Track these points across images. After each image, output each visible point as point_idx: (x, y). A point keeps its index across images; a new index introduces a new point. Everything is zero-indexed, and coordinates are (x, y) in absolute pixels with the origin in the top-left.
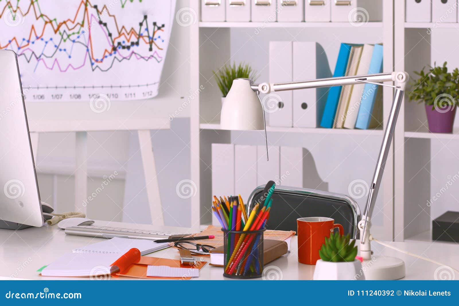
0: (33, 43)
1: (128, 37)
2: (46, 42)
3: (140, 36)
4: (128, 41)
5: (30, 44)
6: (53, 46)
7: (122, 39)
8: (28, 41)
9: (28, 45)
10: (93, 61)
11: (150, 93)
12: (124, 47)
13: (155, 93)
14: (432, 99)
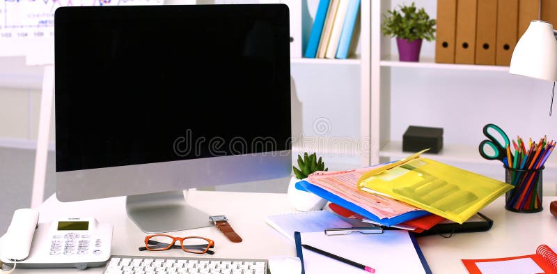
14: (405, 33)
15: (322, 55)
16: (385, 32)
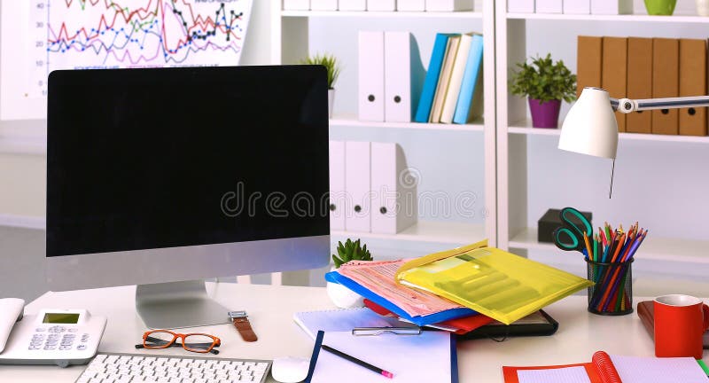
0: (103, 33)
1: (204, 26)
2: (117, 33)
3: (217, 25)
4: (204, 30)
5: (100, 35)
6: (124, 36)
7: (197, 29)
8: (98, 32)
9: (97, 35)
10: (167, 52)
12: (199, 37)
14: (537, 92)
15: (436, 119)
16: (513, 91)
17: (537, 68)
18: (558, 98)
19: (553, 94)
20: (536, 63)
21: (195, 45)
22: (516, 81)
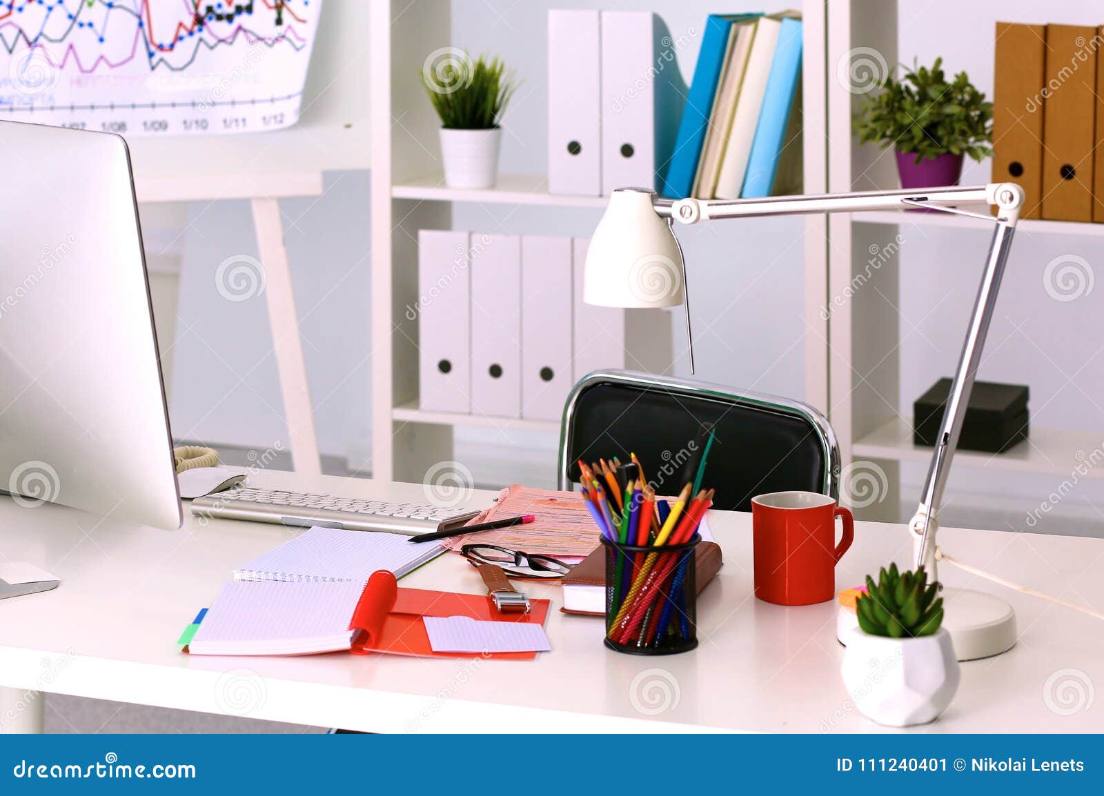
0: (20, 9)
2: (50, 9)
4: (229, 3)
5: (15, 12)
6: (65, 15)
8: (10, 7)
9: (9, 14)
10: (153, 49)
11: (280, 118)
12: (220, 18)
13: (291, 119)
14: (912, 138)
15: (706, 191)
16: (863, 135)
17: (914, 88)
18: (955, 151)
19: (945, 143)
20: (911, 77)
21: (211, 33)
22: (870, 115)
